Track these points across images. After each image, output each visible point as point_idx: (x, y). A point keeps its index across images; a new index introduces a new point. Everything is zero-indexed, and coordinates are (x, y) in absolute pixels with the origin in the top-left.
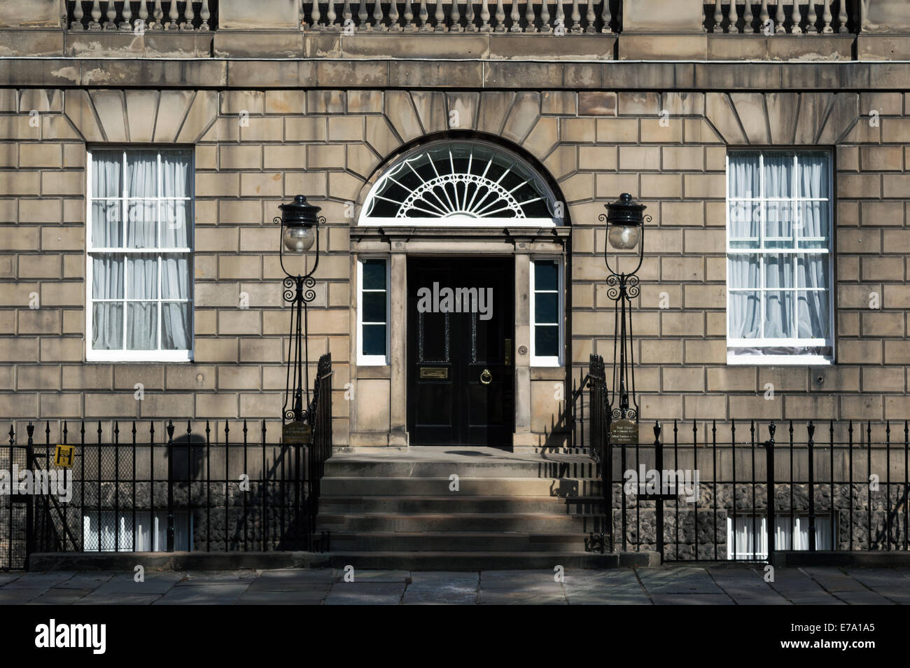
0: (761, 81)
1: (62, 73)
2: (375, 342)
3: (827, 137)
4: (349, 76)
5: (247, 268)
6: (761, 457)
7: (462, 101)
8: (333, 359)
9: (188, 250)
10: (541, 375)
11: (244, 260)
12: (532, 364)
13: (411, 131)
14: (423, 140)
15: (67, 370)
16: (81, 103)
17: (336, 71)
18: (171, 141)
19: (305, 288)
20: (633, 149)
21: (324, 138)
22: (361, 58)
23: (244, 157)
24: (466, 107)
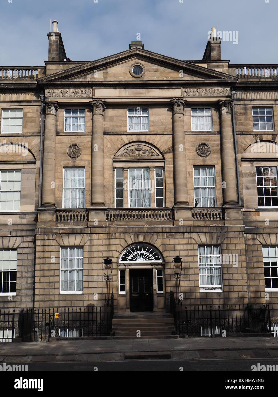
0: (205, 230)
1: (55, 231)
2: (123, 288)
3: (219, 242)
4: (117, 230)
5: (95, 272)
6: (209, 313)
7: (141, 235)
8: (114, 293)
9: (82, 269)
10: (159, 295)
11: (94, 271)
12: (157, 293)
13: (130, 242)
14: (133, 244)
15: (55, 296)
16: (59, 237)
17: (114, 229)
18: (78, 245)
19: (109, 277)
20: (178, 245)
21: (111, 244)
22: (119, 226)
23: (94, 248)
24: (142, 237)
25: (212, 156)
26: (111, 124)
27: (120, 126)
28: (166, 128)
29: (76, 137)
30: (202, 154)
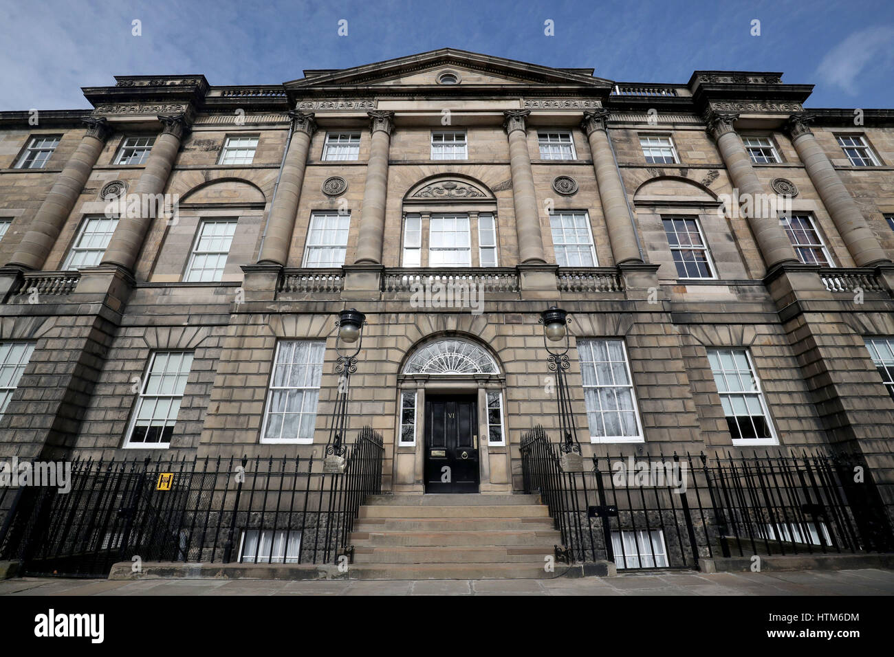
0: (587, 309)
3: (621, 332)
4: (400, 308)
7: (452, 318)
8: (385, 442)
9: (319, 387)
10: (494, 451)
12: (489, 445)
13: (427, 331)
14: (434, 335)
15: (246, 447)
16: (277, 320)
17: (394, 306)
18: (316, 336)
20: (532, 338)
21: (387, 334)
24: (453, 320)
25: (582, 195)
26: (403, 151)
27: (419, 153)
28: (497, 156)
29: (341, 167)
30: (563, 191)
